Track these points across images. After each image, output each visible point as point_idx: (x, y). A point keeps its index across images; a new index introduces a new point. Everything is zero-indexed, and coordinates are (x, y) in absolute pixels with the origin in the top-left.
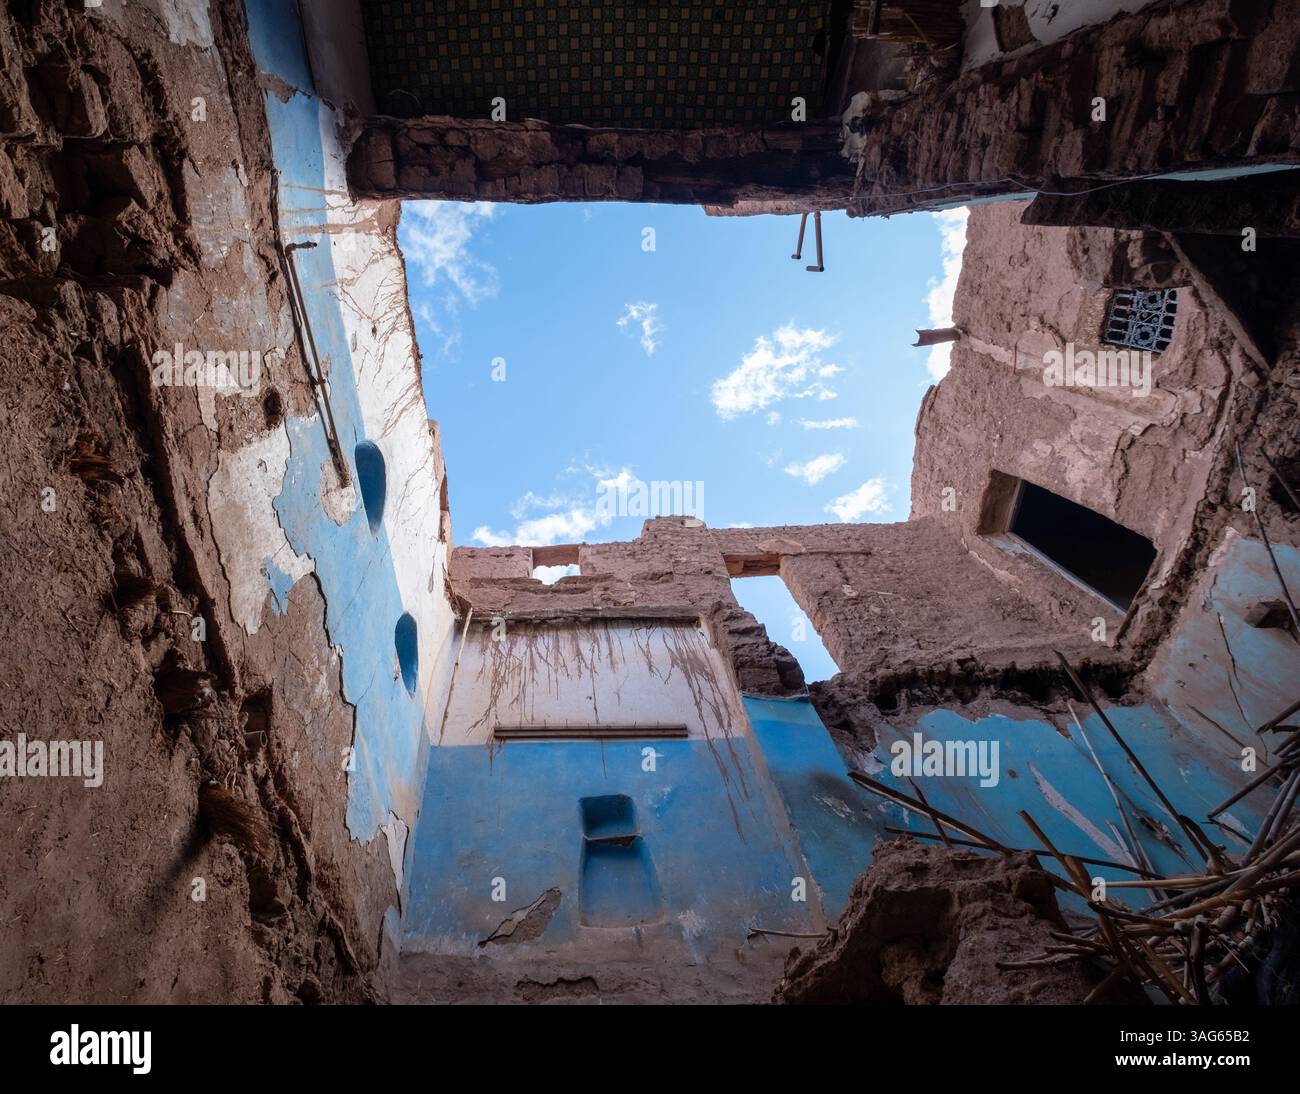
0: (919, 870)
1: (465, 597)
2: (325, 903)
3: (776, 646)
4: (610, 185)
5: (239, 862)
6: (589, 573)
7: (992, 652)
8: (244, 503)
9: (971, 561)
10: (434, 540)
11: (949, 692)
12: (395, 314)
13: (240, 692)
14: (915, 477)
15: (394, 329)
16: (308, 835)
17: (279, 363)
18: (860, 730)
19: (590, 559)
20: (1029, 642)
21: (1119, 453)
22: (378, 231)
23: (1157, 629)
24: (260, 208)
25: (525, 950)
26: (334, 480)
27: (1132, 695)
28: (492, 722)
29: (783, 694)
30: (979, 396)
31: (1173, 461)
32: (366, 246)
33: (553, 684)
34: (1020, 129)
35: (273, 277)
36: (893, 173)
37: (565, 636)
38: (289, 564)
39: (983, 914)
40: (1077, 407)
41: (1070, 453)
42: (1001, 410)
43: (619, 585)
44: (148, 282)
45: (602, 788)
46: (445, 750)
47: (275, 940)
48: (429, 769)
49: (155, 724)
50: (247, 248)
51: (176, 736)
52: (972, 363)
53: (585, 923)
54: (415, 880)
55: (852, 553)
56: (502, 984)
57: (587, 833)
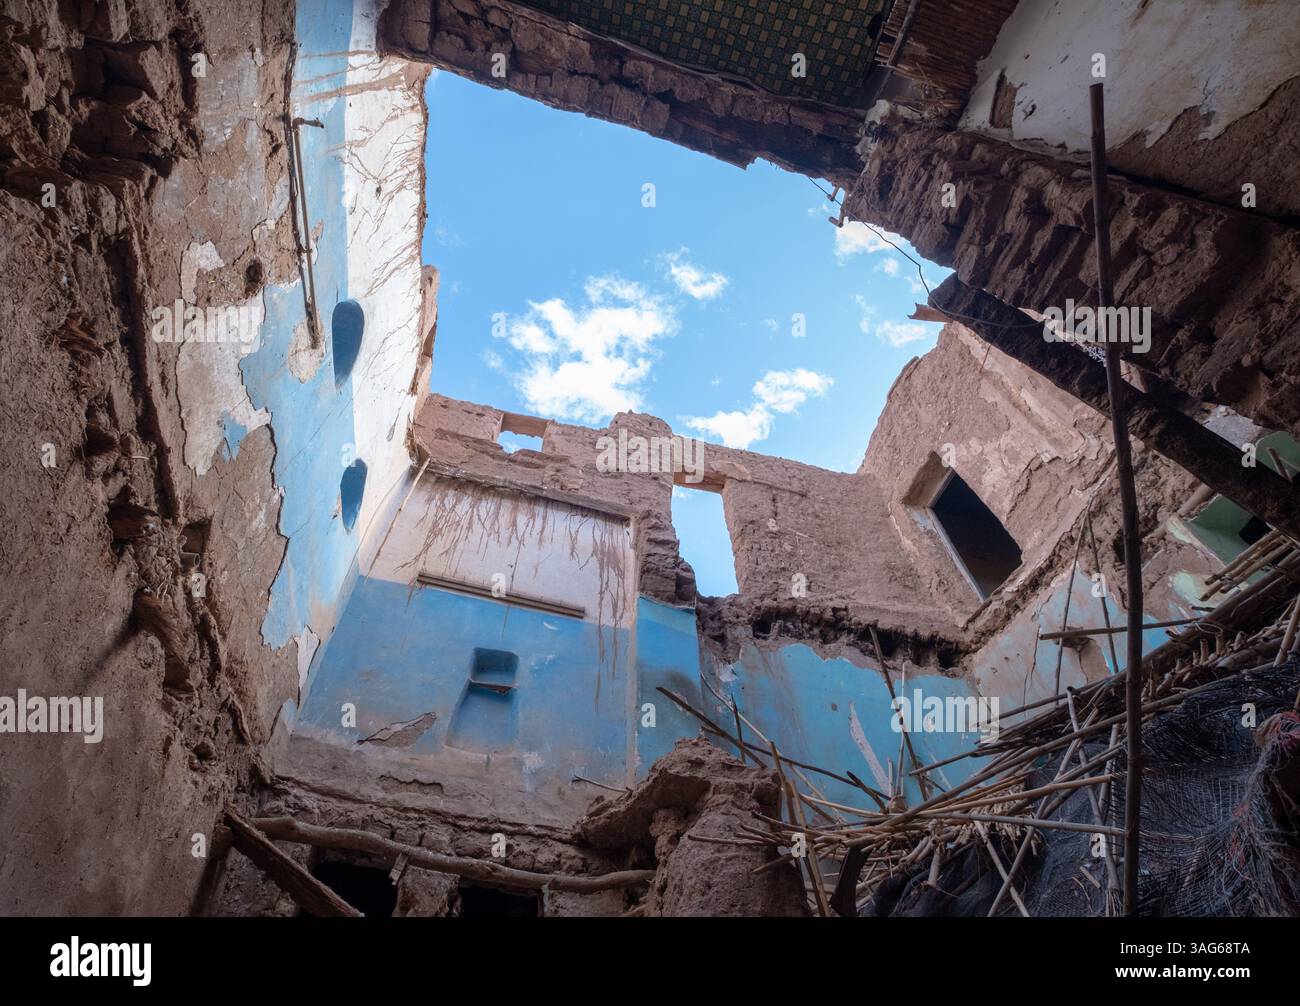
0: (697, 764)
1: (426, 447)
2: (230, 689)
3: (683, 561)
4: (636, 113)
5: (161, 651)
6: (548, 451)
7: (864, 608)
8: (211, 365)
9: (888, 525)
10: (404, 394)
11: (816, 631)
12: (407, 172)
13: (182, 521)
14: (874, 436)
15: (401, 187)
16: (224, 636)
17: (267, 234)
18: (730, 644)
19: (554, 438)
20: (899, 607)
21: (1027, 472)
22: (404, 85)
23: (997, 624)
24: (273, 83)
25: (394, 753)
26: (305, 338)
27: (957, 670)
28: (420, 566)
29: (674, 602)
30: (948, 380)
31: (1061, 493)
32: (388, 101)
33: (483, 546)
34: (946, 224)
35: (276, 149)
36: (877, 196)
37: (507, 504)
38: (246, 416)
39: (724, 803)
40: (1013, 421)
41: (993, 458)
42: (959, 401)
43: (572, 470)
44: (149, 172)
45: (496, 642)
46: (371, 581)
47: (181, 711)
48: (353, 595)
49: (105, 546)
50: (253, 126)
51: (120, 555)
52: (954, 348)
53: (449, 743)
54: (318, 682)
55: (791, 492)
56: (368, 774)
57: (473, 677)
